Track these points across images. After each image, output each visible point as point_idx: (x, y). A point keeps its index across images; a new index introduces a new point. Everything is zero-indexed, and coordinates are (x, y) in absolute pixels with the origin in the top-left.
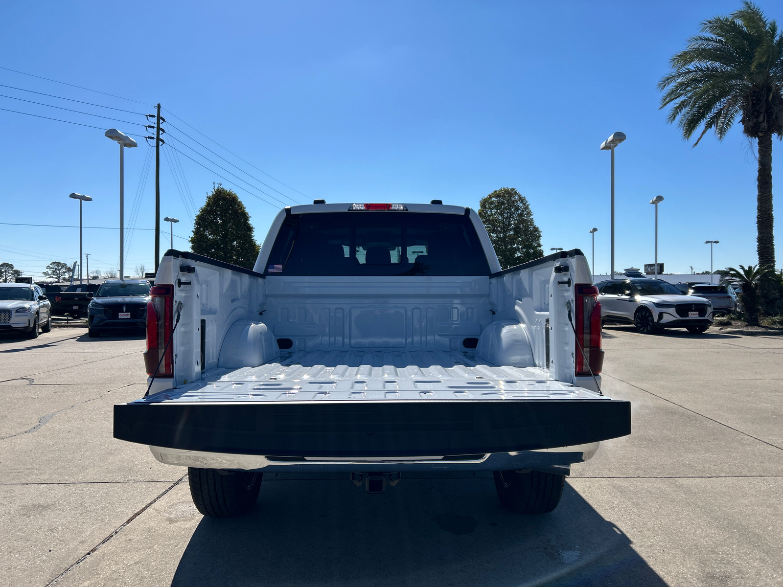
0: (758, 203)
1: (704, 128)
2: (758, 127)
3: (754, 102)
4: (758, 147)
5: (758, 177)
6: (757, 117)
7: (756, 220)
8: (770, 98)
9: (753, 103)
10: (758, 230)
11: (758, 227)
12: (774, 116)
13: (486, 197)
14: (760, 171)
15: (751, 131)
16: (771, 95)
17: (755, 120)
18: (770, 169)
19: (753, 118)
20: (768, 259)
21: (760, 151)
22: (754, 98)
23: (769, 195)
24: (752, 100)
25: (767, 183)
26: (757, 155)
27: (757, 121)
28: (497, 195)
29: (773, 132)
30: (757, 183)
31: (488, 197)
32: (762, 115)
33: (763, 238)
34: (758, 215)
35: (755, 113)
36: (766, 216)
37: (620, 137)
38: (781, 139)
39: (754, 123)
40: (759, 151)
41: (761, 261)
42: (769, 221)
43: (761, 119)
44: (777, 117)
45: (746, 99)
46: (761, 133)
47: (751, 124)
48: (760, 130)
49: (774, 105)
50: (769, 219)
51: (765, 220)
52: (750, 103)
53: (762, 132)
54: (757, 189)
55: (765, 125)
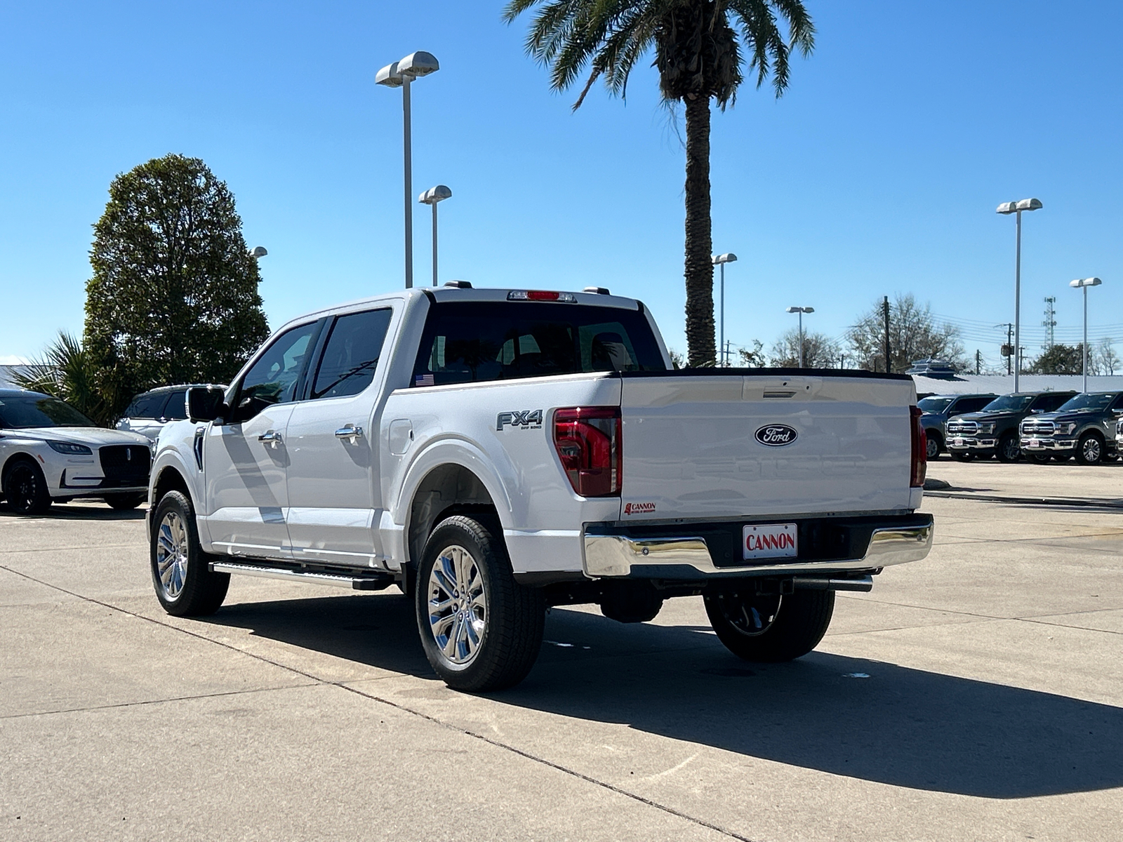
0: (688, 236)
1: (592, 71)
2: (688, 81)
3: (682, 29)
4: (686, 122)
5: (687, 182)
6: (687, 61)
7: (683, 269)
8: (711, 26)
9: (678, 31)
10: (688, 289)
11: (687, 284)
12: (716, 64)
13: (126, 173)
14: (690, 170)
15: (674, 87)
16: (713, 20)
17: (682, 66)
18: (707, 169)
19: (679, 62)
20: (704, 349)
21: (691, 130)
22: (680, 21)
23: (706, 221)
24: (678, 25)
25: (702, 197)
26: (685, 138)
27: (686, 69)
28: (155, 169)
29: (710, 94)
30: (685, 195)
31: (130, 174)
32: (696, 57)
33: (697, 307)
34: (688, 260)
35: (684, 53)
36: (702, 263)
37: (425, 64)
38: (724, 109)
39: (682, 73)
40: (688, 130)
41: (694, 351)
42: (706, 274)
43: (693, 67)
44: (720, 67)
45: (666, 21)
46: (692, 94)
47: (676, 73)
48: (692, 87)
49: (715, 40)
50: (706, 269)
51: (700, 271)
52: (674, 30)
53: (694, 92)
54: (685, 207)
55: (699, 78)
